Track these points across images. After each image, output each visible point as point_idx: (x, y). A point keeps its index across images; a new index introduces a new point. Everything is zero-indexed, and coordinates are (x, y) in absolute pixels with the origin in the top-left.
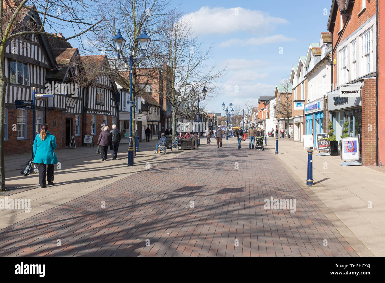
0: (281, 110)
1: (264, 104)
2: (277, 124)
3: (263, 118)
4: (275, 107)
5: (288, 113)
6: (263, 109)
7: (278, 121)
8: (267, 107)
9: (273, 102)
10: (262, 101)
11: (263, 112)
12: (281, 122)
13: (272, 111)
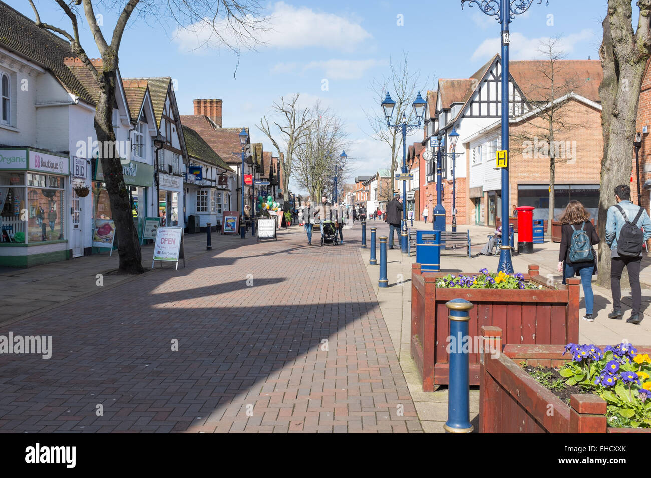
0: (383, 194)
1: (363, 184)
2: (378, 207)
3: (361, 200)
4: (376, 190)
5: (388, 197)
6: (362, 190)
7: (379, 203)
8: (367, 188)
9: (374, 185)
10: (360, 181)
11: (361, 193)
12: (382, 204)
13: (373, 194)
